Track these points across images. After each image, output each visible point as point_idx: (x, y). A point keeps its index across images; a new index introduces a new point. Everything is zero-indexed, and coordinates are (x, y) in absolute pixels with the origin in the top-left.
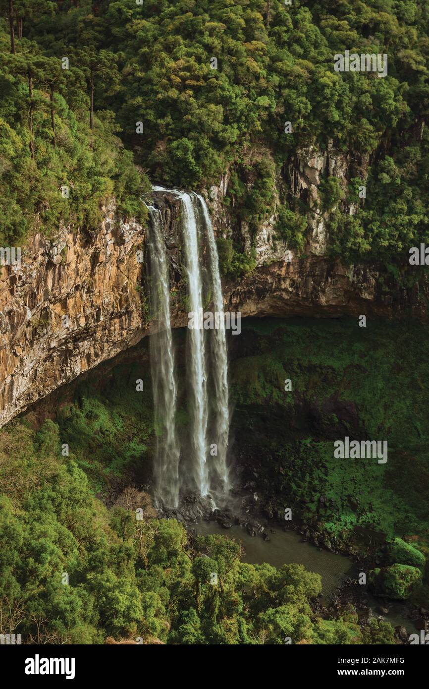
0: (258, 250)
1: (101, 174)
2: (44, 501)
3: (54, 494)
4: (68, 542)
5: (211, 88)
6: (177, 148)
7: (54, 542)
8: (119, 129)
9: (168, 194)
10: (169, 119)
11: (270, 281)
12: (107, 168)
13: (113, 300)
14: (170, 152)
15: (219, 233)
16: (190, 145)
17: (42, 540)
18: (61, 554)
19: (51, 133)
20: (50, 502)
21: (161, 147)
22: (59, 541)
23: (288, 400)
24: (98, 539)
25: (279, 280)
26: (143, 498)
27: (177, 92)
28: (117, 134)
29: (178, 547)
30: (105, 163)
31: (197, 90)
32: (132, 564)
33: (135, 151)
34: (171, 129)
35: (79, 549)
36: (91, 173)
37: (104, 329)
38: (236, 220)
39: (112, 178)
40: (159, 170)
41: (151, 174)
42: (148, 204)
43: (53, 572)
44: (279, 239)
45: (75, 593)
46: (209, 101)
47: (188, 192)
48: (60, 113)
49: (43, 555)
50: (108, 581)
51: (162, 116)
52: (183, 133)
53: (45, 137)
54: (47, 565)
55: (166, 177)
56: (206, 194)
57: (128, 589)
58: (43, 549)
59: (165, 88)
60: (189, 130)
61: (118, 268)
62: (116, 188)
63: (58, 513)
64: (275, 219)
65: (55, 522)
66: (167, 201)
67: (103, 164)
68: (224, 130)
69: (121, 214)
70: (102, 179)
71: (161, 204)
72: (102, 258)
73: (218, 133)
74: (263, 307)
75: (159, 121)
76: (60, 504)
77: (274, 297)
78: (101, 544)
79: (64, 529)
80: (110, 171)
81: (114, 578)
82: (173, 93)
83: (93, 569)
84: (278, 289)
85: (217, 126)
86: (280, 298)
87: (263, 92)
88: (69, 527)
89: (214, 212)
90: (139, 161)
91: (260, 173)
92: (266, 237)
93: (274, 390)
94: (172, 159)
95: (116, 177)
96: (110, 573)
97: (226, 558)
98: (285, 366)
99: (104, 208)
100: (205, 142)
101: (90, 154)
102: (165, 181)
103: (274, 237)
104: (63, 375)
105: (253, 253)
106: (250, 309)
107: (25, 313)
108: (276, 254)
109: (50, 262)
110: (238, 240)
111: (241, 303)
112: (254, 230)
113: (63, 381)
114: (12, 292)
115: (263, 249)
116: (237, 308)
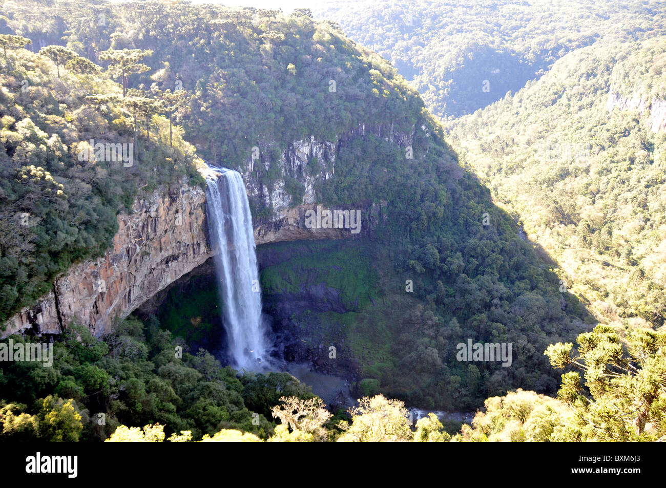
15: (249, 194)
37: (184, 254)
38: (259, 185)
44: (286, 195)
56: (241, 170)
61: (190, 217)
64: (283, 183)
74: (279, 236)
77: (285, 229)
84: (287, 225)
86: (289, 230)
91: (273, 156)
92: (278, 194)
103: (283, 194)
104: (161, 284)
105: (271, 204)
106: (271, 237)
107: (136, 248)
108: (284, 204)
109: (150, 216)
110: (262, 196)
111: (265, 234)
112: (271, 190)
113: (160, 288)
114: (127, 235)
115: (277, 201)
116: (263, 237)
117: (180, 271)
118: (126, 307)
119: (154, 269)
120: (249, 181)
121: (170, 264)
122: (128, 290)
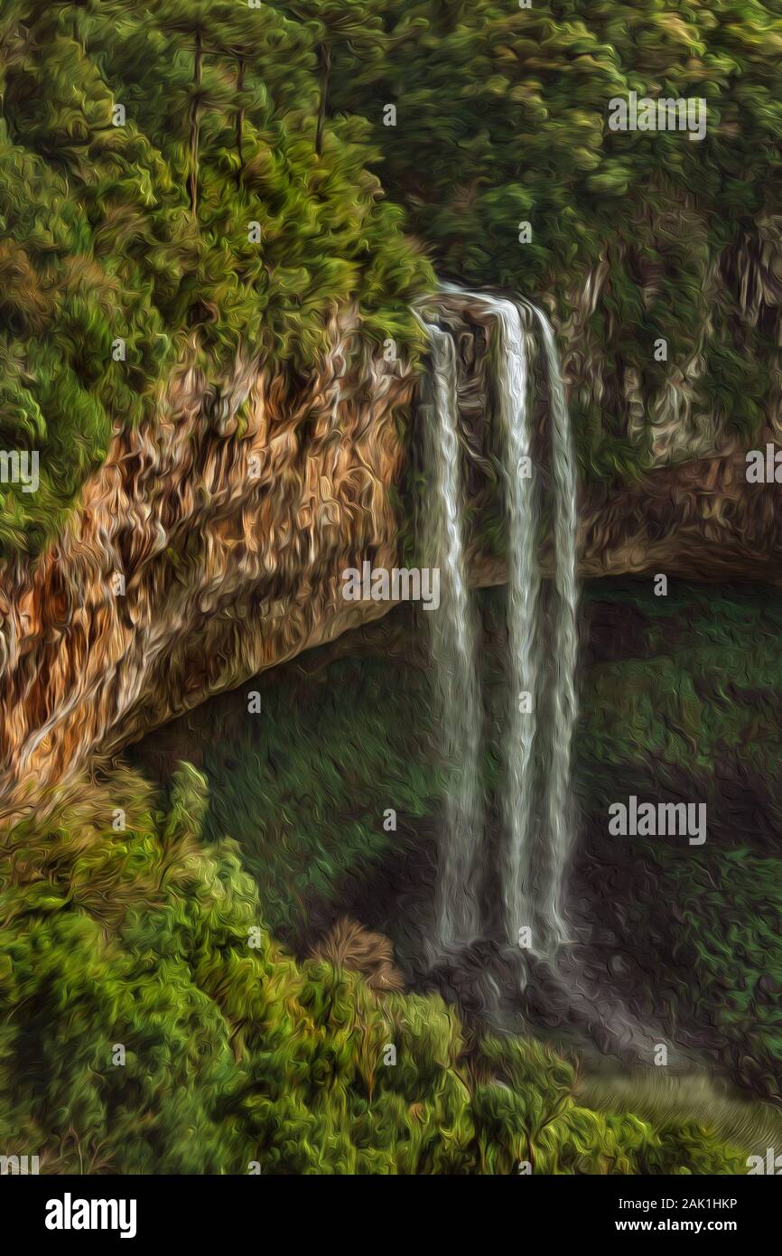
0: (656, 433)
1: (332, 251)
2: (167, 935)
3: (186, 921)
4: (210, 1024)
5: (582, 77)
6: (498, 205)
7: (181, 1023)
8: (376, 157)
9: (471, 300)
10: (483, 139)
11: (679, 499)
12: (344, 239)
13: (338, 518)
14: (482, 212)
15: (573, 391)
16: (524, 197)
17: (156, 1018)
18: (193, 1050)
19: (234, 159)
20: (178, 936)
21: (465, 198)
22: (192, 1022)
23: (701, 761)
24: (273, 1025)
25: (700, 499)
26: (373, 947)
27: (506, 82)
28: (372, 168)
29: (443, 1058)
30: (343, 227)
31: (549, 80)
32: (341, 1085)
33: (408, 207)
34: (489, 163)
35: (232, 1044)
36: (311, 247)
37: (314, 580)
38: (612, 366)
39: (356, 259)
40: (454, 251)
41: (439, 257)
42: (427, 321)
43: (175, 1087)
44: (706, 411)
45: (217, 1134)
46: (574, 105)
47: (514, 299)
48: (257, 119)
49: (156, 1048)
50: (288, 1116)
51: (471, 132)
52: (511, 173)
53: (223, 168)
54: (164, 1071)
55: (470, 264)
56: (553, 305)
57: (331, 1138)
58: (157, 1038)
59: (482, 75)
60: (526, 166)
61: (354, 454)
62: (362, 284)
63: (192, 961)
64: (698, 366)
65: (186, 981)
66: (466, 316)
67: (337, 231)
68: (601, 169)
69: (367, 339)
70: (335, 263)
71: (454, 321)
72: (322, 431)
73: (588, 173)
74: (661, 555)
75: (463, 144)
76: (199, 944)
77: (684, 535)
78: (278, 1038)
79: (203, 997)
80: (352, 245)
81: (302, 1112)
82: (498, 87)
83: (257, 1087)
84: (696, 519)
85: (589, 158)
86: (700, 539)
87: (691, 90)
88: (213, 995)
89: (567, 347)
90: (415, 227)
91: (674, 266)
92: (676, 404)
93: (672, 737)
94: (485, 226)
95: (364, 259)
96: (293, 1100)
97: (544, 1093)
98: (698, 688)
99: (333, 324)
100: (558, 195)
101: (314, 209)
102: (469, 272)
103: (694, 406)
104: (224, 672)
105: (647, 439)
106: (630, 557)
107: (153, 538)
108: (696, 443)
109: (213, 432)
110: (615, 408)
111: (614, 544)
112: (652, 388)
113: (220, 684)
114: (128, 489)
115: (671, 429)
116: (601, 553)
117: (296, 635)
118: (95, 732)
119: (208, 615)
120: (575, 346)
121: (264, 608)
122: (110, 675)
